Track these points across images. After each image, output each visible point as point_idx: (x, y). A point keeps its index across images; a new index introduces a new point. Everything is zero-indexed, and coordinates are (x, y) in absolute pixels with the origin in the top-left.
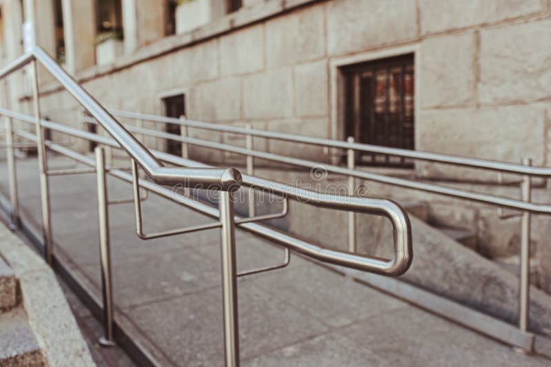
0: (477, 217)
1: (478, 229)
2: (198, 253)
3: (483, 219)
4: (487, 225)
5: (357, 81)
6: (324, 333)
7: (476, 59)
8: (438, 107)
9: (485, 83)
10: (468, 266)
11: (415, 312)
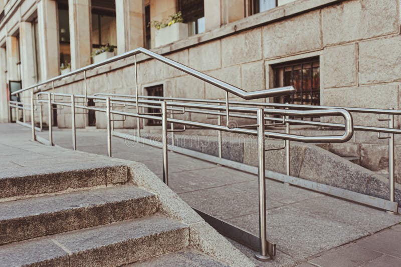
0: (360, 148)
1: (361, 156)
2: (192, 173)
3: (363, 149)
4: (366, 153)
5: (282, 73)
6: (281, 206)
7: (357, 59)
8: (335, 87)
9: (363, 72)
10: (357, 173)
11: (329, 198)
